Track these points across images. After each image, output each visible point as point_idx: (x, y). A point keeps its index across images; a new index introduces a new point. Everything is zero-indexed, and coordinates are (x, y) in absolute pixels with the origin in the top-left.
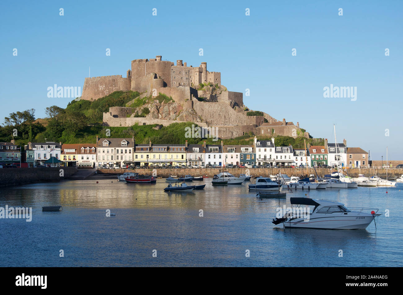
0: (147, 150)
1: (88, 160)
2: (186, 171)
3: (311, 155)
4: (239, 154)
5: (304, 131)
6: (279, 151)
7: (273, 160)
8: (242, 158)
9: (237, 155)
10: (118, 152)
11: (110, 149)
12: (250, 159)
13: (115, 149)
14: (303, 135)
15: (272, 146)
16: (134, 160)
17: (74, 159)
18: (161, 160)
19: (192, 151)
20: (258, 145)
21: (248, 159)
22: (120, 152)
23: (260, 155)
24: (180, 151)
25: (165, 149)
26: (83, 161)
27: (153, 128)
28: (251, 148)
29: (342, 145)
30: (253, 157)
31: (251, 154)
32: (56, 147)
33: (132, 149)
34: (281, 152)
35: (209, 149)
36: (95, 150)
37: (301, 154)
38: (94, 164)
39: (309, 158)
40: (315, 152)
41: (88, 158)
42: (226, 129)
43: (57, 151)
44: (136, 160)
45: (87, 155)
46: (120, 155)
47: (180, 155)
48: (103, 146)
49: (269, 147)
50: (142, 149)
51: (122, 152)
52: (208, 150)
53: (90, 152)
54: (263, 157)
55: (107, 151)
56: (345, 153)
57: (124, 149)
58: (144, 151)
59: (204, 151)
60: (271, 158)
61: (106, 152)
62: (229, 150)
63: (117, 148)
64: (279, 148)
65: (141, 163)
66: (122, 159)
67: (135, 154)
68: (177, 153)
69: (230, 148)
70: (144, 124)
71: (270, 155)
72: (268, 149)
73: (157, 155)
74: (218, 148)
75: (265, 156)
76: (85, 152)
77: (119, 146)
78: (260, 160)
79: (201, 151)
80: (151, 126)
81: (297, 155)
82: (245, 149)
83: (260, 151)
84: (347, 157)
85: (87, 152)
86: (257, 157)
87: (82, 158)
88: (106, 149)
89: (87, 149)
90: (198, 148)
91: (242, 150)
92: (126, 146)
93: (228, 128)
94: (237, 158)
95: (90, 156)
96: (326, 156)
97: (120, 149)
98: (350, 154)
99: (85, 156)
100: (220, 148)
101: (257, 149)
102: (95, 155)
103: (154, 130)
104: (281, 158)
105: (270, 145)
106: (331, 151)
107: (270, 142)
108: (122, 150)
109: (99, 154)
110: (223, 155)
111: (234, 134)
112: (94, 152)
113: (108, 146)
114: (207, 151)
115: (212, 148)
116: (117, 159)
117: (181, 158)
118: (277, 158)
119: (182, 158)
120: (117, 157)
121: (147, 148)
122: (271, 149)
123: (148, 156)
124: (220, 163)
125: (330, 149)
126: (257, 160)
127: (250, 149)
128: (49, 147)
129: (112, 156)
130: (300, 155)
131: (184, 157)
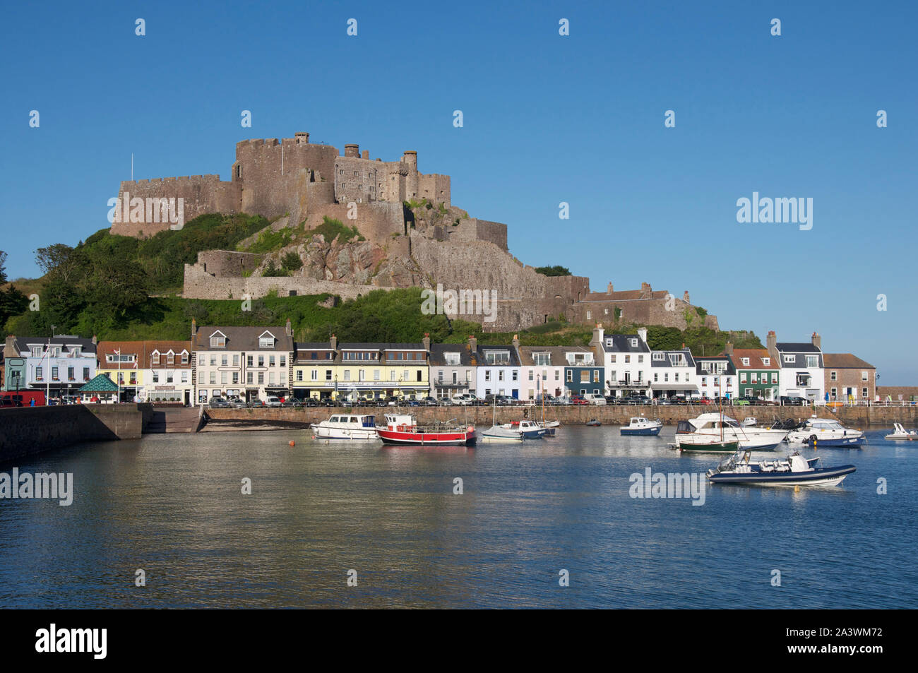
0: (328, 358)
1: (170, 384)
2: (438, 414)
3: (740, 372)
4: (561, 369)
5: (701, 312)
6: (660, 362)
7: (647, 385)
8: (569, 378)
9: (557, 372)
10: (250, 363)
11: (230, 355)
12: (589, 382)
13: (243, 354)
14: (703, 323)
15: (643, 348)
16: (295, 384)
17: (133, 381)
18: (365, 384)
19: (442, 362)
20: (608, 346)
21: (585, 380)
22: (256, 362)
23: (614, 373)
24: (411, 361)
25: (373, 354)
26: (156, 388)
27: (319, 303)
28: (592, 354)
29: (811, 348)
30: (597, 377)
31: (592, 370)
32: (83, 349)
33: (287, 355)
34: (666, 364)
35: (487, 357)
36: (190, 357)
37: (714, 368)
38: (187, 395)
39: (734, 379)
40: (748, 364)
41: (170, 380)
42: (504, 307)
43: (89, 360)
44: (298, 384)
45: (167, 370)
46: (255, 370)
47: (413, 371)
48: (212, 346)
49: (635, 350)
50: (314, 356)
51: (261, 364)
52: (483, 358)
53: (177, 364)
54: (620, 377)
55: (223, 361)
56: (821, 366)
57: (267, 355)
58: (320, 362)
59: (474, 362)
60: (641, 379)
61: (219, 363)
62: (536, 358)
63: (248, 353)
64: (660, 355)
65: (312, 394)
66: (261, 380)
67: (296, 369)
68: (406, 365)
69: (538, 354)
70: (293, 293)
71: (640, 373)
72: (634, 356)
73: (354, 370)
74: (508, 353)
75: (626, 374)
76: (162, 364)
77: (255, 346)
78: (613, 384)
79: (465, 362)
80: (312, 299)
81: (705, 373)
82: (577, 357)
83: (613, 361)
84: (825, 377)
85: (169, 363)
86: (608, 377)
87: (156, 380)
88: (219, 355)
89: (182, 354)
90: (459, 354)
91: (567, 358)
92: (273, 347)
93: (506, 306)
94: (557, 378)
95: (177, 374)
96: (774, 376)
97: (256, 355)
98: (833, 371)
99: (163, 374)
100: (513, 354)
101: (608, 356)
102: (189, 372)
103: (320, 309)
104: (666, 380)
105: (637, 345)
106: (786, 362)
107: (637, 340)
108: (261, 358)
109: (199, 369)
110: (523, 370)
111: (523, 319)
112: (187, 363)
113: (224, 347)
114: (481, 361)
115: (494, 353)
116: (248, 381)
117: (416, 379)
118: (656, 380)
119: (419, 379)
120: (248, 376)
121: (327, 354)
122: (641, 357)
123: (329, 372)
124: (515, 393)
125: (785, 356)
126: (606, 385)
127: (589, 357)
128: (65, 349)
129: (235, 374)
130: (712, 372)
131: (424, 376)
